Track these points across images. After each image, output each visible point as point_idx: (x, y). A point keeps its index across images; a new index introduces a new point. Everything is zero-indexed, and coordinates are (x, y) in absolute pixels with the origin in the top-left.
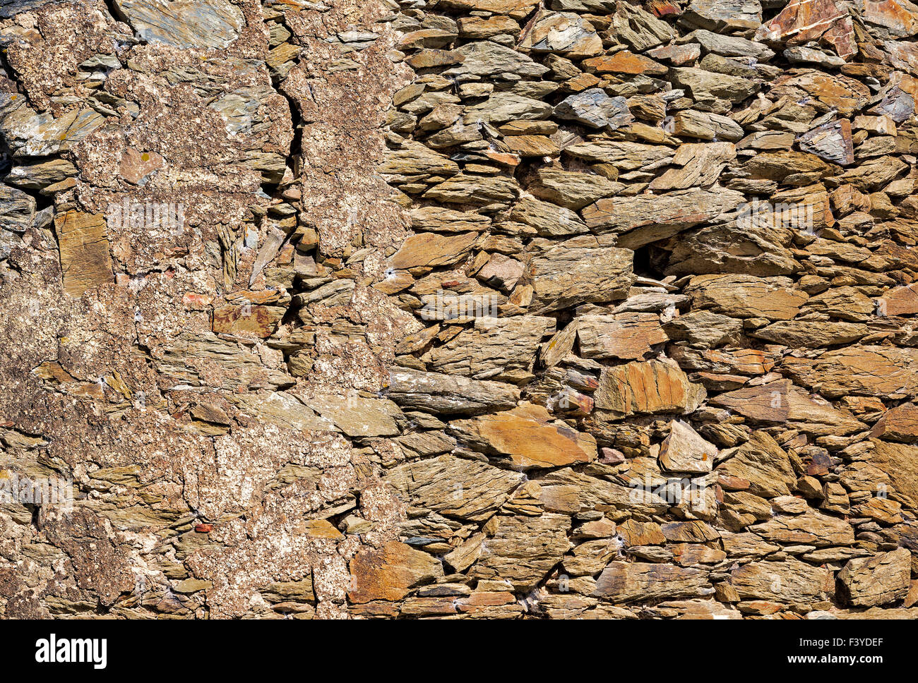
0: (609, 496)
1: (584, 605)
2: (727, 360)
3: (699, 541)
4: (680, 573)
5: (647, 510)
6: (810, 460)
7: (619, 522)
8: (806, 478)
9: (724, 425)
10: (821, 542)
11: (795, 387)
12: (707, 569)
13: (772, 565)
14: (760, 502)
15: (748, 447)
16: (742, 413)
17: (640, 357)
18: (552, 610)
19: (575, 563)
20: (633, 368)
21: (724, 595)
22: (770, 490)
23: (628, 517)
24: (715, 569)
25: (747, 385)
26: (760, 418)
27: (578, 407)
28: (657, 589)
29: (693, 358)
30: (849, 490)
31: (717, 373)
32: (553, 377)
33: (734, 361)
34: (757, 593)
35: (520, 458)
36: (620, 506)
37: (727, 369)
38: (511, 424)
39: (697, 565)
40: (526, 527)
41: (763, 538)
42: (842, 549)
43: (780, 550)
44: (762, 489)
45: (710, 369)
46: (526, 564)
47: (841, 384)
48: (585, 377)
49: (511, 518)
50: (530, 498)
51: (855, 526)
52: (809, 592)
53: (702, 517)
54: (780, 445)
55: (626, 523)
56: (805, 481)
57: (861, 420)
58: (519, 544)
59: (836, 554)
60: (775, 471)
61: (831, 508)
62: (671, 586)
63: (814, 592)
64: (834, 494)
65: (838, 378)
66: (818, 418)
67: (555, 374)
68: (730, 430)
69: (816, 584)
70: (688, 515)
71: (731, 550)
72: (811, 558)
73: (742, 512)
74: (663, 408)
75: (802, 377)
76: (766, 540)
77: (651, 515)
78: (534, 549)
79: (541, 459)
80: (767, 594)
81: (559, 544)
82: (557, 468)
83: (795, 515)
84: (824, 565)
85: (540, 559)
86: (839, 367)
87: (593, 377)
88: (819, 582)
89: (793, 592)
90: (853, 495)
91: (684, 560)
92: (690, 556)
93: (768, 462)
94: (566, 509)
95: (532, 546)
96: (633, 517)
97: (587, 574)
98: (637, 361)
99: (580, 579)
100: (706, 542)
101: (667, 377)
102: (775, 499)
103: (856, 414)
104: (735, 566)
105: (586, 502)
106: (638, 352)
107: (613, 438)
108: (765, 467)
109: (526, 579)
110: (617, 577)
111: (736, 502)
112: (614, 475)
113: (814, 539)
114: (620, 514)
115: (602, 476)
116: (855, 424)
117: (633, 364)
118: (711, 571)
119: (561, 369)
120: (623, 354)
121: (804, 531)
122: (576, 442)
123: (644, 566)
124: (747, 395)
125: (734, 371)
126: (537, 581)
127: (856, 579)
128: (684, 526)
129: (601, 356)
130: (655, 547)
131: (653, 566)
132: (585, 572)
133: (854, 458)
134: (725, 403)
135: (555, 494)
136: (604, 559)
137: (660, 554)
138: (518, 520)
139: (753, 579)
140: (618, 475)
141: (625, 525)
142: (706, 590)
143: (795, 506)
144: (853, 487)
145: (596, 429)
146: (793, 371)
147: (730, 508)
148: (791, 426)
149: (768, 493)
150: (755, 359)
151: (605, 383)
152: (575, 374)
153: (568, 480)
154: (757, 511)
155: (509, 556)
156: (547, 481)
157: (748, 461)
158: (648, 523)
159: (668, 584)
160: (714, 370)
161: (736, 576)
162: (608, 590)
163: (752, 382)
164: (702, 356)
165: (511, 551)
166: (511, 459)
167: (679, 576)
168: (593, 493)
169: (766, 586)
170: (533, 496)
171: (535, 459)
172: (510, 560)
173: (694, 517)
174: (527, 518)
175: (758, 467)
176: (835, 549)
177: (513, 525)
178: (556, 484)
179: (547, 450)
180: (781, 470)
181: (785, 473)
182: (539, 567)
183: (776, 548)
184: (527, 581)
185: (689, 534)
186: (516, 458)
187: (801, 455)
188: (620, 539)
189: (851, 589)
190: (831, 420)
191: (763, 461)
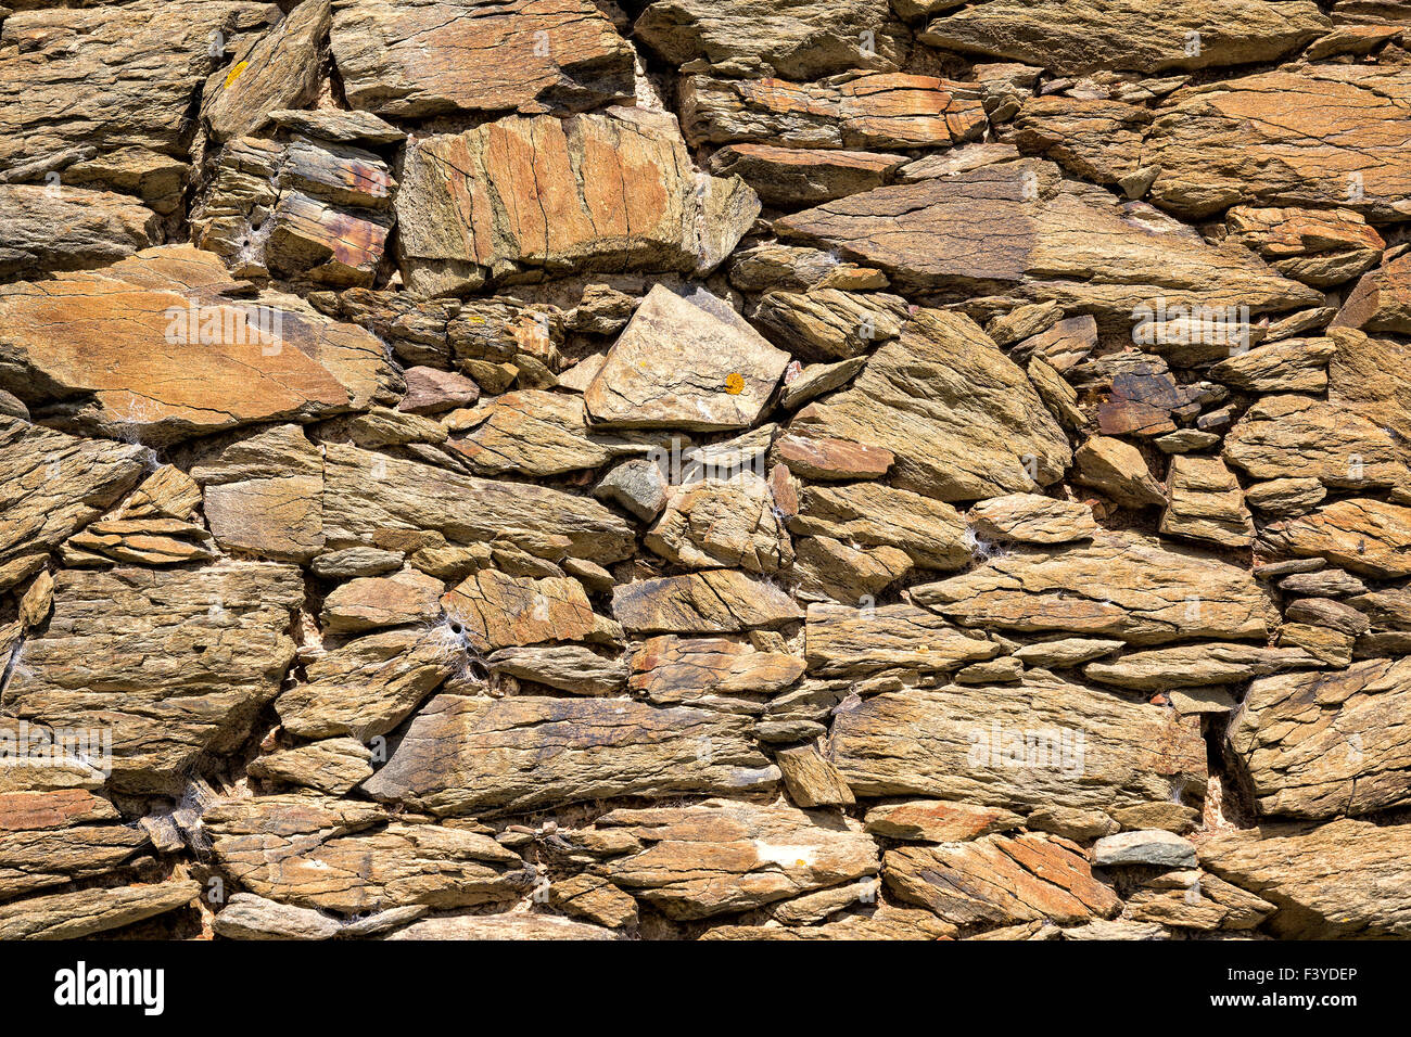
0: (418, 503)
1: (326, 821)
2: (820, 106)
3: (718, 628)
4: (648, 723)
5: (541, 539)
6: (1105, 390)
7: (452, 577)
8: (1095, 443)
9: (814, 294)
10: (1145, 627)
11: (1073, 185)
12: (739, 710)
13: (975, 699)
14: (929, 514)
15: (897, 355)
16: (872, 256)
17: (525, 100)
18: (226, 839)
19: (306, 702)
20: (504, 134)
21: (798, 784)
22: (964, 478)
23: (480, 563)
24: (772, 710)
25: (893, 177)
26: (933, 270)
27: (330, 253)
28: (570, 769)
29: (721, 106)
30: (1246, 479)
31: (795, 145)
32: (242, 167)
33: (848, 109)
34: (911, 778)
35: (125, 401)
36: (455, 534)
37: (826, 132)
38: (98, 304)
39: (710, 698)
40: (144, 601)
41: (946, 617)
42: (1220, 649)
43: (1002, 652)
44: (939, 476)
45: (774, 136)
46: (147, 708)
47: (1228, 172)
48: (347, 163)
49: (102, 577)
50: (158, 515)
51: (1271, 582)
52: (1099, 773)
53: (737, 562)
54: (1005, 348)
55: (471, 579)
56: (1091, 452)
57: (1289, 274)
58: (122, 650)
59: (1199, 662)
60: (984, 424)
61: (1184, 528)
62: (617, 761)
63: (1124, 775)
64: (1191, 489)
65: (1214, 155)
66: (1133, 265)
67: (246, 157)
68: (833, 307)
69: (1124, 749)
70: (689, 554)
71: (827, 654)
72: (1110, 675)
73: (870, 543)
74: (600, 246)
75: (1081, 150)
76: (955, 622)
77: (552, 554)
78: (171, 663)
79: (192, 401)
80: (951, 782)
81: (244, 644)
82: (252, 427)
83: (1054, 548)
84: (1160, 698)
85: (190, 692)
86: (1214, 122)
87: (374, 167)
88: (1134, 744)
89: (1045, 776)
90: (1256, 489)
91: (659, 683)
92: (682, 672)
93: (963, 398)
94: (285, 545)
95: (162, 654)
96: (499, 563)
97: (341, 732)
98: (523, 116)
99: (316, 747)
100: (744, 633)
101: (614, 155)
102: (980, 504)
103: (1271, 258)
104: (850, 703)
105: (347, 524)
106: (519, 88)
107: (441, 337)
108: (959, 413)
109: (139, 750)
110: (441, 739)
111: (843, 515)
112: (439, 444)
113: (1113, 619)
114: (451, 555)
115: (399, 447)
116: (1270, 284)
117: (507, 124)
118: (758, 716)
119: (266, 143)
120: (470, 95)
121: (1082, 597)
122: (312, 350)
123: (533, 706)
124: (893, 206)
125: (850, 138)
126: (182, 754)
127: (1270, 734)
128: (673, 588)
129: (402, 103)
130: (564, 649)
131: (559, 706)
132: (329, 726)
133: (1262, 384)
134: (819, 230)
135: (255, 504)
136: (393, 687)
137: (585, 668)
138: (122, 579)
139: (899, 738)
140: (450, 442)
141: (468, 586)
142: (747, 772)
143: (1049, 524)
144: (1256, 468)
145: (382, 312)
146: (1047, 135)
147: (821, 531)
148: (1040, 293)
149: (956, 486)
150: (919, 102)
151: (418, 181)
152: (314, 158)
153: (289, 461)
154: (914, 537)
155: (93, 684)
156: (232, 469)
157: (903, 397)
158: (547, 581)
159: (605, 754)
160: (786, 136)
161: (846, 732)
162: (416, 778)
163: (911, 169)
164: (742, 99)
165: (98, 670)
166: (99, 406)
167: (644, 730)
168: (370, 496)
169: (948, 757)
170: (167, 509)
171: (176, 401)
172: (90, 696)
173: (708, 561)
174: (148, 574)
175: (931, 414)
176: (1197, 650)
177: (107, 595)
178: (255, 474)
179: (211, 374)
180: (1005, 419)
181: (1019, 428)
182: (188, 716)
183: (985, 647)
184: (144, 758)
185: (687, 610)
186: (112, 401)
187: (1073, 377)
188: (457, 629)
189: (1254, 765)
190: (1177, 274)
191: (951, 398)
